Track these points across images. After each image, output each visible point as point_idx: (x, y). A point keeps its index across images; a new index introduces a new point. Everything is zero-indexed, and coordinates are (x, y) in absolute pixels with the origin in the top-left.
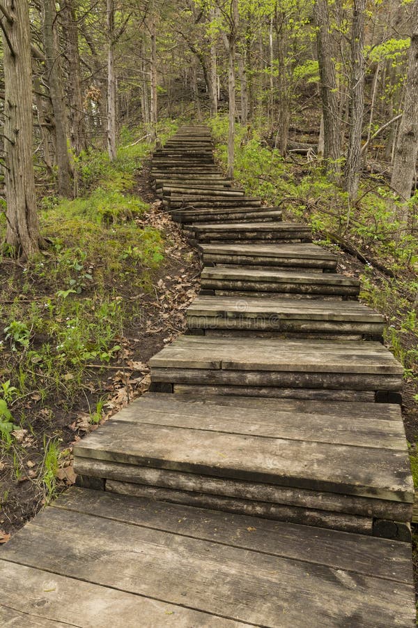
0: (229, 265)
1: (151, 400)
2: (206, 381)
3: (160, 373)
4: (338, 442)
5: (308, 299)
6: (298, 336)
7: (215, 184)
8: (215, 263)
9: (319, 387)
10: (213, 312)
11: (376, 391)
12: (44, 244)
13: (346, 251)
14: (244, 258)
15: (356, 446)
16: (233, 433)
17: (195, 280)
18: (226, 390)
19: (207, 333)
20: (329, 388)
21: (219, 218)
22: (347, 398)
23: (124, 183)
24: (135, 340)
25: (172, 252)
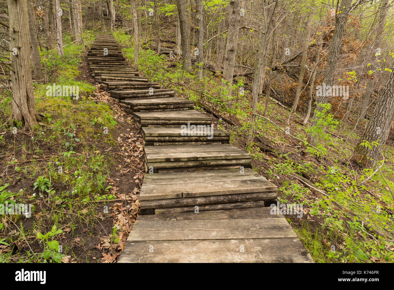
0: (155, 126)
1: (145, 222)
2: (174, 205)
3: (146, 204)
4: (263, 237)
5: (204, 144)
6: (209, 168)
7: (129, 74)
8: (148, 125)
9: (236, 201)
10: (163, 159)
11: (264, 200)
12: (39, 117)
13: (207, 111)
14: (164, 121)
15: (272, 238)
16: (205, 240)
17: (138, 136)
18: (186, 209)
19: (159, 171)
20: (241, 202)
21: (140, 96)
22: (250, 206)
23: (74, 72)
24: (117, 179)
25: (118, 117)
